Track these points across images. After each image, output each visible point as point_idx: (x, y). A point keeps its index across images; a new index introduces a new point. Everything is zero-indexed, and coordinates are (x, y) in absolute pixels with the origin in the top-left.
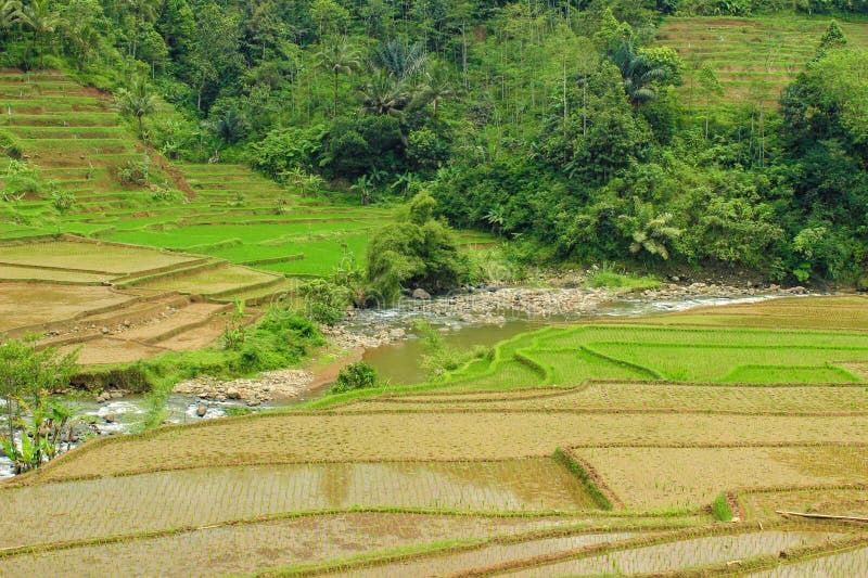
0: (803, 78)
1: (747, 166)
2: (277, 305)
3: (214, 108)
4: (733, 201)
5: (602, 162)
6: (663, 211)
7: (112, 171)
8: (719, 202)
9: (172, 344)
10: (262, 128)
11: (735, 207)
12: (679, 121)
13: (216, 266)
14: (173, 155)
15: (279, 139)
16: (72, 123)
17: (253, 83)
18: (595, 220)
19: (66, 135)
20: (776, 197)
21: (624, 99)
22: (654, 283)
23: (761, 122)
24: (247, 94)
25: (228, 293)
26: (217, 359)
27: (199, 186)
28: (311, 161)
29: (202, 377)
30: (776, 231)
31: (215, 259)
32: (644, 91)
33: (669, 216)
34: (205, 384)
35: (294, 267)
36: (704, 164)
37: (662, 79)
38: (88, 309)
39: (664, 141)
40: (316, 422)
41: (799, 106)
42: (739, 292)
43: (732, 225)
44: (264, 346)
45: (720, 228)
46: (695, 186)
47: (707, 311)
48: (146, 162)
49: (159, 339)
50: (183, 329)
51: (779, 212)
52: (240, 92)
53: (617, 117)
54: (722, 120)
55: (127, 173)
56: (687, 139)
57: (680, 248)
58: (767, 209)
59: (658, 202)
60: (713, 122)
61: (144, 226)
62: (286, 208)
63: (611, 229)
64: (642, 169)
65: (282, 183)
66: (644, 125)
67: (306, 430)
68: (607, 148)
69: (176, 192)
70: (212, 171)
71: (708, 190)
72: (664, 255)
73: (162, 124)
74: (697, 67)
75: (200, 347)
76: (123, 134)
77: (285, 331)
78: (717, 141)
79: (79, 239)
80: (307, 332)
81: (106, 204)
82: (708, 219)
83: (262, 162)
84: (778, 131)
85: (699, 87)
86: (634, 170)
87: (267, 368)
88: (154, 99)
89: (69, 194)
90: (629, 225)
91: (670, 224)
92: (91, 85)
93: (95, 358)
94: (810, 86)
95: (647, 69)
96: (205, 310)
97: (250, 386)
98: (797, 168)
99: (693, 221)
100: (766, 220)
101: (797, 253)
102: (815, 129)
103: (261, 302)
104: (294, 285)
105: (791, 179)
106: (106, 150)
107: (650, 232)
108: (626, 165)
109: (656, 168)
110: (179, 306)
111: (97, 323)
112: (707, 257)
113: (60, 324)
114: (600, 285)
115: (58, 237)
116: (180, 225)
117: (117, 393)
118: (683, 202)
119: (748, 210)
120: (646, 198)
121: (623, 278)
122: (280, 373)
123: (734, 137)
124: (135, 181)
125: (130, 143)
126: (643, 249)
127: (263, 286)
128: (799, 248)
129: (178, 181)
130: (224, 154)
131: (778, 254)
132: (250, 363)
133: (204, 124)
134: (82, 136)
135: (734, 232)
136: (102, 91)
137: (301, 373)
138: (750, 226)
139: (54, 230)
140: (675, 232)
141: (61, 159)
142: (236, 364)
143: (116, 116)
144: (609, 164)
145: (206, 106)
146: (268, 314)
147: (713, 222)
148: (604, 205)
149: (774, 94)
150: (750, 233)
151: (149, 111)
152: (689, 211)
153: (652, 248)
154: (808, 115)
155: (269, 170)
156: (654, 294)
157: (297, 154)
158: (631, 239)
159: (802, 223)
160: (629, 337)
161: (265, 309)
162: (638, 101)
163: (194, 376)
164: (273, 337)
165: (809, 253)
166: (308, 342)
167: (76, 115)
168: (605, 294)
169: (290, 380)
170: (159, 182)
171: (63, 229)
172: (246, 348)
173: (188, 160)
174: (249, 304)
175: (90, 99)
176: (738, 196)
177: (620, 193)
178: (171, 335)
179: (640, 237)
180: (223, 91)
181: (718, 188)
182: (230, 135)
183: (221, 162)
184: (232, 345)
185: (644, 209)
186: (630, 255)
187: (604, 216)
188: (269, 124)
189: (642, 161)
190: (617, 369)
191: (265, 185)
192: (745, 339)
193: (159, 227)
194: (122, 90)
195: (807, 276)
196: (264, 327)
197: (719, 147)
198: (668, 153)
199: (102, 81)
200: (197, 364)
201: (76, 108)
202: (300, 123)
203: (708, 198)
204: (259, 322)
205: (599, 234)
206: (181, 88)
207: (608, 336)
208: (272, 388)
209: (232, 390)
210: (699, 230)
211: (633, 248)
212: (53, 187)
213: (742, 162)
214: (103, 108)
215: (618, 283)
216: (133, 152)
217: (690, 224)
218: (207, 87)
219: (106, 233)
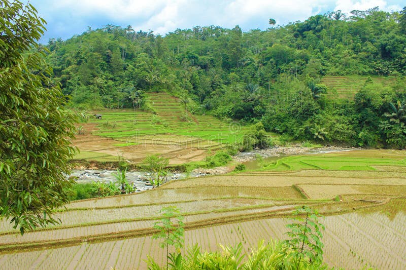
0: (360, 92)
1: (346, 115)
2: (220, 151)
3: (204, 101)
4: (341, 125)
5: (306, 114)
6: (323, 127)
7: (178, 117)
8: (338, 125)
9: (193, 160)
10: (216, 106)
11: (342, 126)
12: (327, 104)
13: (204, 141)
14: (194, 113)
15: (220, 109)
16: (169, 106)
17: (214, 95)
18: (304, 129)
19: (168, 109)
20: (353, 123)
21: (312, 98)
22: (320, 146)
23: (349, 104)
24: (213, 98)
25: (207, 147)
26: (204, 163)
27: (200, 121)
28: (229, 115)
29: (200, 168)
30: (353, 133)
31: (204, 139)
32: (317, 95)
33: (324, 128)
34: (201, 170)
35: (224, 141)
36: (334, 115)
37: (322, 92)
38: (172, 151)
39: (323, 109)
40: (229, 178)
41: (359, 99)
42: (343, 149)
43: (341, 131)
44: (216, 161)
45: (338, 132)
46: (331, 120)
47: (334, 153)
48: (187, 115)
49: (189, 158)
50: (195, 156)
51: (354, 128)
52: (210, 97)
53: (310, 102)
54: (338, 103)
55: (182, 118)
56: (329, 108)
57: (327, 137)
58: (351, 127)
59: (321, 125)
60: (336, 103)
61: (186, 131)
62: (222, 127)
63: (309, 132)
64: (317, 116)
65: (221, 120)
66: (318, 104)
67: (226, 179)
68: (308, 110)
69: (194, 123)
70: (204, 117)
71: (335, 122)
72: (323, 139)
73: (191, 105)
74: (331, 89)
75: (200, 160)
76: (181, 108)
77: (222, 157)
78: (337, 109)
79: (170, 134)
80: (228, 157)
81: (177, 125)
82: (335, 129)
83: (216, 115)
84: (354, 106)
85: (332, 94)
86: (315, 116)
87: (217, 166)
88: (189, 99)
89: (168, 123)
90: (314, 131)
91: (324, 131)
92: (173, 96)
93: (173, 163)
94: (362, 93)
95: (318, 90)
96: (201, 152)
97: (212, 171)
98: (359, 116)
99: (331, 130)
100: (351, 130)
101: (360, 139)
102: (364, 105)
103: (216, 150)
104: (224, 146)
105: (358, 119)
106: (177, 112)
107: (319, 133)
108: (312, 115)
109: (321, 116)
110: (194, 150)
111: (174, 154)
112: (335, 140)
113: (165, 154)
114: (306, 146)
115: (165, 134)
116: (195, 131)
117: (179, 172)
118: (328, 125)
119: (346, 127)
120: (318, 124)
121: (312, 145)
122: (220, 167)
123: (342, 108)
124: (184, 120)
125: (183, 110)
126: (317, 137)
127: (216, 146)
128: (360, 137)
129: (195, 120)
130: (207, 113)
131: (354, 139)
132: (212, 165)
133: (201, 105)
134: (171, 108)
135: (342, 133)
136: (176, 97)
137: (225, 167)
138: (346, 131)
139: (164, 132)
140: (326, 133)
141: (166, 114)
142: (209, 165)
143: (179, 103)
144: (308, 115)
145: (202, 101)
146: (217, 153)
147: (336, 130)
148: (306, 125)
149: (353, 96)
150: (346, 133)
151: (188, 102)
152: (330, 127)
153: (320, 137)
154: (362, 102)
155: (218, 117)
156: (320, 149)
157: (225, 113)
158: (314, 134)
159: (361, 130)
160: (313, 159)
161: (217, 152)
162: (316, 98)
163: (198, 168)
164: (218, 158)
165: (363, 138)
166: (227, 160)
167: (170, 104)
168: (307, 149)
169: (222, 169)
170: (190, 120)
171: (166, 132)
172: (211, 161)
173: (197, 114)
174: (212, 150)
175: (173, 99)
176: (343, 123)
177: (311, 122)
178: (192, 157)
179: (316, 134)
180: (206, 97)
181: (338, 121)
182: (208, 108)
183: (206, 115)
184: (208, 160)
185: (318, 127)
186: (314, 139)
187: (306, 128)
188: (218, 105)
189: (317, 114)
190: (309, 166)
191: (217, 121)
192: (345, 160)
193: (190, 131)
194: (181, 97)
195: (362, 144)
196: (216, 156)
197: (338, 110)
198: (324, 112)
199: (176, 95)
200: (199, 165)
201: (170, 102)
202: (226, 105)
203: (335, 124)
204: (215, 155)
205: (305, 133)
206: (196, 96)
207: (307, 159)
208: (218, 171)
209: (208, 171)
210: (333, 132)
211: (315, 137)
212: (164, 121)
213: (344, 114)
214: (176, 101)
215: (311, 146)
216: (184, 113)
217: (330, 131)
218: (203, 96)
219: (176, 133)
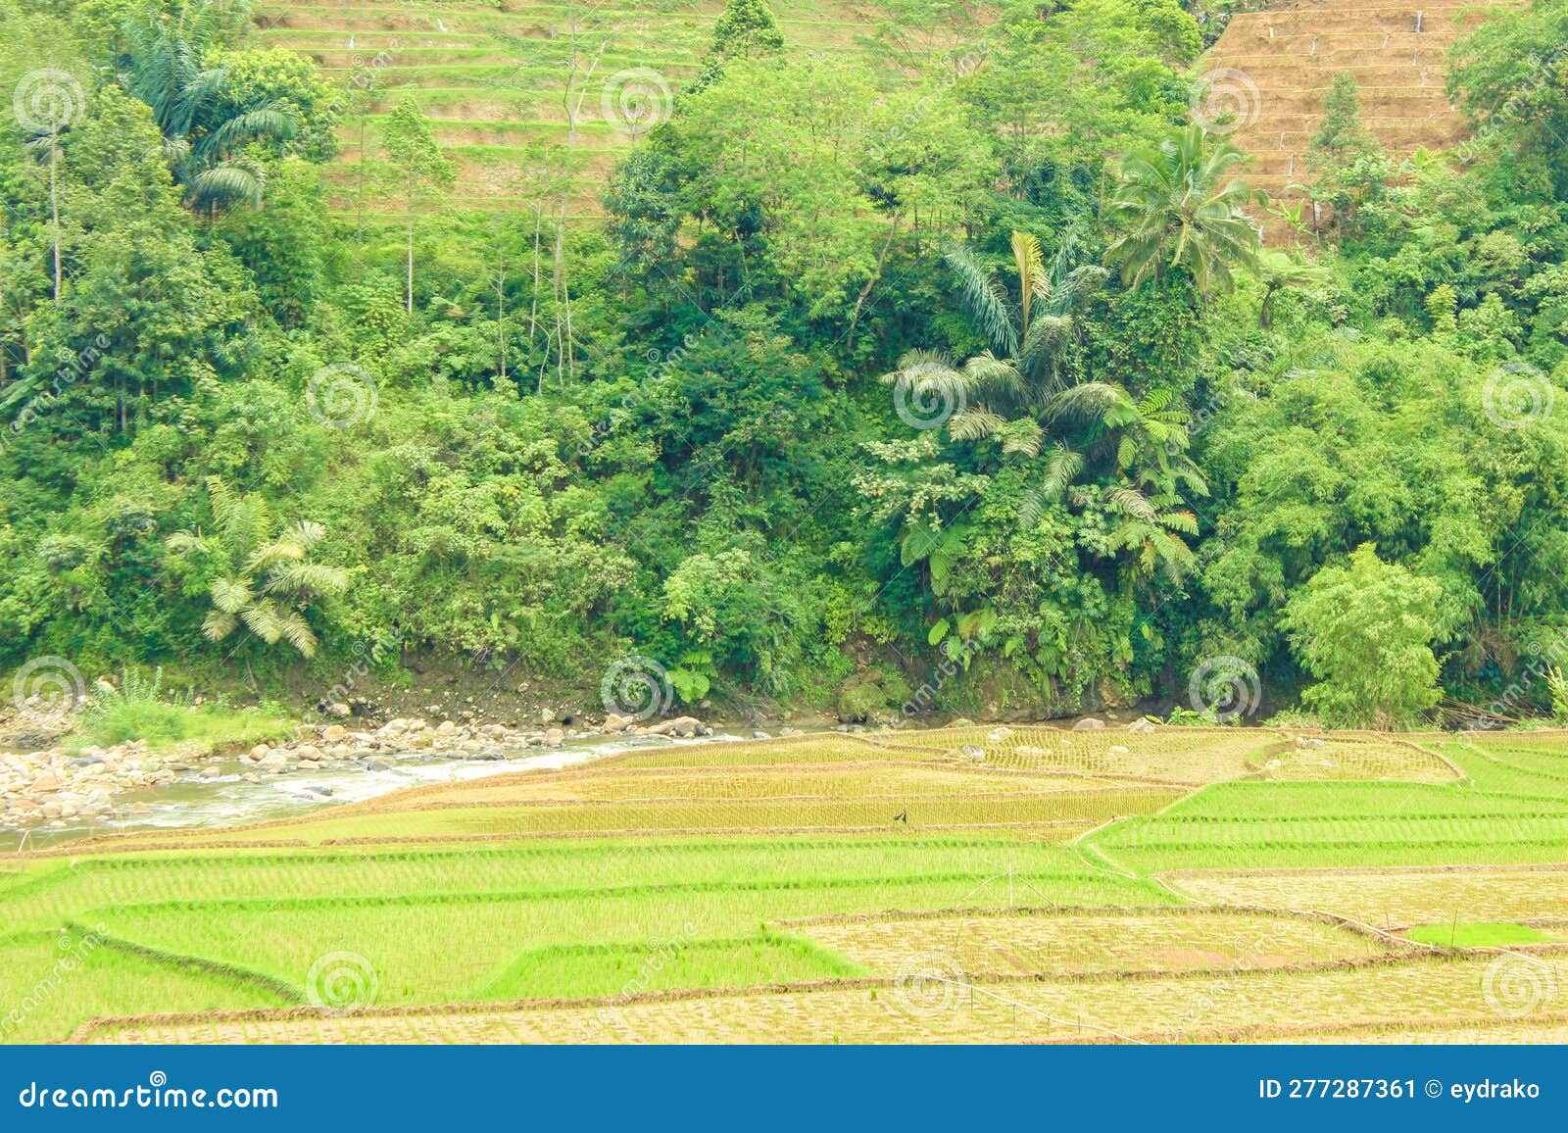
0: (667, 138)
1: (526, 384)
4: (492, 484)
5: (112, 379)
6: (296, 517)
8: (452, 488)
11: (500, 499)
12: (332, 263)
18: (98, 549)
20: (608, 469)
21: (169, 200)
22: (279, 725)
23: (560, 260)
30: (614, 565)
32: (225, 174)
33: (314, 531)
36: (406, 379)
37: (277, 138)
39: (289, 317)
41: (658, 217)
42: (520, 738)
43: (487, 547)
45: (459, 560)
46: (384, 442)
47: (428, 798)
51: (621, 511)
53: (151, 247)
54: (452, 255)
56: (357, 312)
57: (349, 621)
58: (587, 502)
59: (280, 491)
60: (426, 259)
63: (146, 574)
64: (230, 395)
66: (232, 272)
68: (122, 340)
71: (422, 455)
72: (305, 642)
74: (375, 107)
78: (441, 316)
82: (423, 537)
84: (607, 284)
85: (382, 160)
86: (207, 400)
90: (199, 559)
91: (317, 554)
94: (685, 156)
95: (232, 110)
98: (661, 386)
99: (383, 543)
100: (584, 534)
101: (674, 624)
102: (707, 280)
105: (649, 419)
107: (260, 580)
108: (181, 386)
109: (269, 392)
112: (429, 644)
114: (120, 737)
118: (355, 488)
119: (533, 507)
120: (244, 479)
121: (190, 714)
123: (485, 302)
126: (241, 626)
128: (678, 610)
131: (625, 628)
135: (500, 571)
138: (540, 552)
140: (332, 579)
144: (134, 386)
147: (440, 544)
148: (123, 504)
149: (593, 183)
150: (544, 573)
152: (371, 514)
153: (267, 625)
154: (685, 242)
156: (277, 757)
158: (205, 602)
159: (683, 537)
160: (210, 886)
162: (213, 201)
165: (706, 623)
168: (137, 764)
176: (506, 469)
177: (170, 469)
179: (231, 595)
181: (451, 448)
185: (246, 511)
186: (204, 648)
187: (123, 539)
189: (227, 372)
190: (175, 983)
192: (541, 873)
195: (704, 686)
197: (446, 331)
198: (303, 350)
203: (422, 476)
205: (114, 586)
207: (149, 886)
210: (402, 567)
211: (214, 629)
213: (511, 373)
215: (174, 730)
217: (374, 553)
